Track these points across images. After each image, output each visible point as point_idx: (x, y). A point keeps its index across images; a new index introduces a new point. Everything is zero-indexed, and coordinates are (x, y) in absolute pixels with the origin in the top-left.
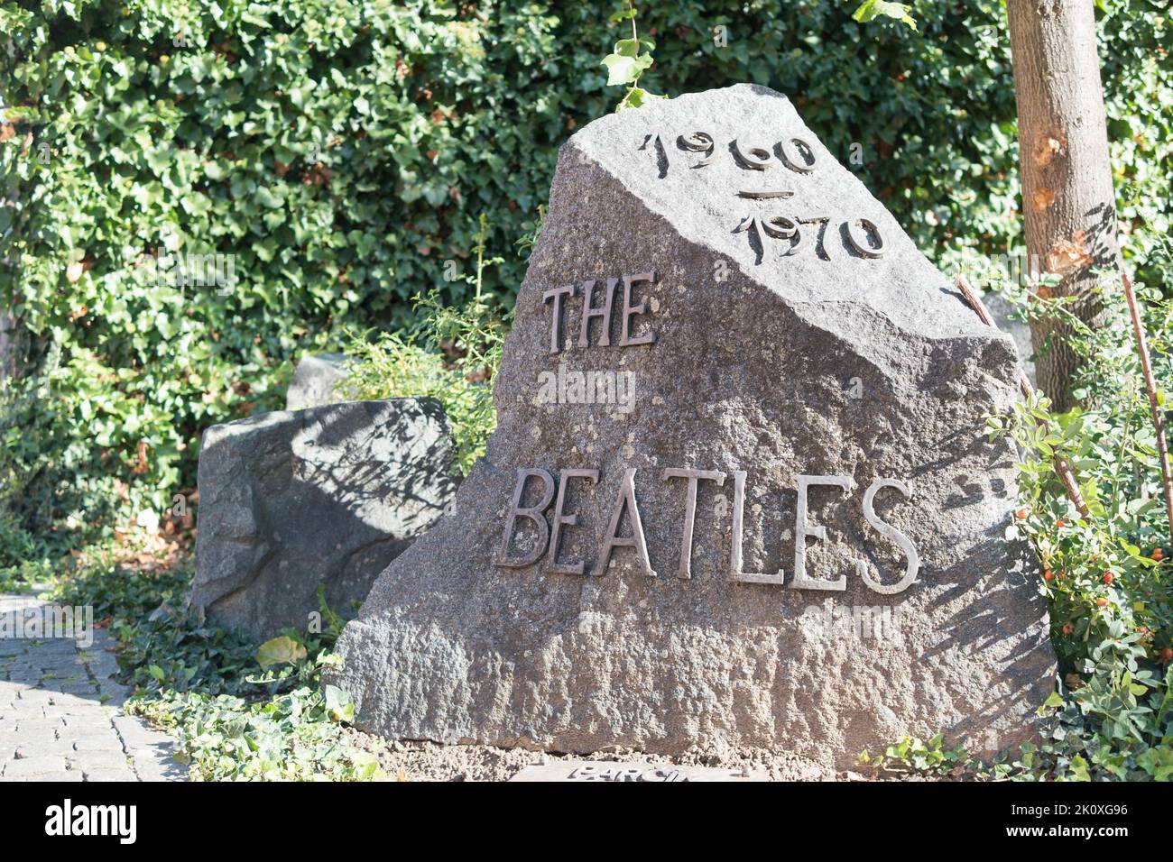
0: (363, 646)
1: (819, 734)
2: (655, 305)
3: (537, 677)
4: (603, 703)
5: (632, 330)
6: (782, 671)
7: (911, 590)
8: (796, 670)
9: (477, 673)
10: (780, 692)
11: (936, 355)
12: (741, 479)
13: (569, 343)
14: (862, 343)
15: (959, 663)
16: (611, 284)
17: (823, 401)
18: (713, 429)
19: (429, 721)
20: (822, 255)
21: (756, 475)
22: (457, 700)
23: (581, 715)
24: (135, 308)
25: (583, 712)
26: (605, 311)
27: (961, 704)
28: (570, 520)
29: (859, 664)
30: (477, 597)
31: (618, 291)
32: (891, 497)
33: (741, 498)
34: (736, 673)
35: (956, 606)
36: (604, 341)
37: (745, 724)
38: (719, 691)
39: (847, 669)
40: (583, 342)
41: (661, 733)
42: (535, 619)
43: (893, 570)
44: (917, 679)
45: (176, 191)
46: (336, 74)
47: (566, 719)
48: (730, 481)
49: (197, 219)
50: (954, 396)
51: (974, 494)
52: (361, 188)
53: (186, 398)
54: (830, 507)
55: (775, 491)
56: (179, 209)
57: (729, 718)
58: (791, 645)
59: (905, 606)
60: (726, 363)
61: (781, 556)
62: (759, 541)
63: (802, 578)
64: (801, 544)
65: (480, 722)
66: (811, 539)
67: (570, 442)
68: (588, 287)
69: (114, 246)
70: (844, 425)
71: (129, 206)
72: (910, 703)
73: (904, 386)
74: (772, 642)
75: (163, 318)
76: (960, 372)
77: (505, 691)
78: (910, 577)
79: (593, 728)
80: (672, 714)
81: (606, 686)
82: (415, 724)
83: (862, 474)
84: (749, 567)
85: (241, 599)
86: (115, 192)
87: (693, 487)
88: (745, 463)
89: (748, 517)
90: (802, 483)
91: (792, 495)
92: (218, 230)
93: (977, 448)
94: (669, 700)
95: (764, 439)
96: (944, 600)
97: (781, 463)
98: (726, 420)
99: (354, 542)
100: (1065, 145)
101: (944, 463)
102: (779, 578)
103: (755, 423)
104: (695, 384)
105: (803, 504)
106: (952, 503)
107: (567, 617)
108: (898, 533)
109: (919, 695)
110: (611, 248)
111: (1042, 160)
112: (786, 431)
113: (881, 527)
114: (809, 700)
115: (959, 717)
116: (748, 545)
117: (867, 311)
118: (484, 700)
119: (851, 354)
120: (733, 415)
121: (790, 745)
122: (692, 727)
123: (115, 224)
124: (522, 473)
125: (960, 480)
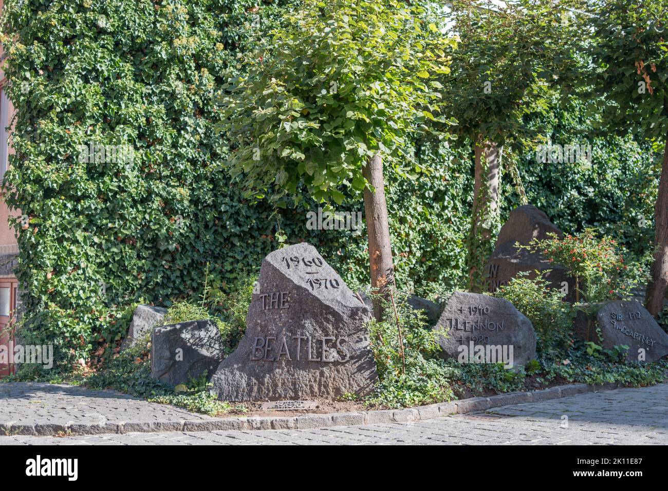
0: (218, 381)
1: (328, 393)
2: (289, 299)
3: (263, 385)
4: (280, 390)
5: (283, 305)
6: (320, 380)
7: (348, 361)
8: (323, 379)
9: (248, 385)
10: (320, 385)
11: (352, 310)
12: (310, 338)
13: (267, 308)
14: (336, 308)
15: (358, 376)
16: (278, 294)
17: (328, 321)
18: (303, 327)
19: (237, 397)
20: (326, 288)
21: (313, 337)
22: (243, 391)
23: (274, 392)
24: (72, 288)
25: (275, 392)
26: (277, 300)
27: (359, 385)
28: (270, 349)
29: (337, 378)
30: (247, 368)
31: (280, 295)
32: (343, 341)
33: (310, 342)
34: (310, 381)
35: (357, 364)
36: (276, 307)
37: (312, 392)
38: (306, 385)
39: (334, 379)
40: (271, 307)
41: (293, 395)
42: (262, 372)
43: (343, 357)
44: (349, 380)
45: (85, 247)
46: (139, 206)
47: (271, 394)
48: (308, 339)
49: (91, 257)
50: (356, 319)
51: (361, 340)
52: (146, 245)
53: (93, 320)
54: (330, 344)
55: (318, 341)
56: (86, 254)
57: (308, 391)
58: (322, 374)
59: (346, 365)
60: (306, 312)
61: (320, 355)
62: (315, 352)
63: (324, 359)
64: (324, 352)
65: (250, 396)
66: (326, 351)
67: (268, 331)
68: (272, 294)
69: (64, 266)
70: (333, 326)
71: (70, 252)
72: (348, 385)
73: (345, 317)
74: (318, 374)
75: (81, 292)
76: (357, 314)
77: (255, 389)
78: (347, 358)
79: (277, 395)
80: (296, 391)
81: (280, 385)
82: (233, 398)
83: (337, 336)
84: (312, 357)
85: (166, 376)
86: (65, 248)
87: (299, 340)
88: (311, 335)
89: (312, 347)
90: (324, 339)
91: (321, 341)
92: (98, 261)
93: (361, 330)
94: (295, 388)
95: (315, 329)
96: (355, 363)
97: (319, 334)
98: (307, 325)
99: (195, 360)
100: (381, 253)
101: (354, 334)
102: (319, 359)
103: (313, 326)
104: (299, 317)
105: (324, 343)
106: (357, 342)
107: (270, 371)
108: (344, 348)
109: (349, 384)
110: (277, 285)
111: (375, 256)
112: (320, 327)
113: (341, 348)
114: (326, 386)
115: (358, 388)
116: (312, 352)
117: (337, 301)
118: (251, 391)
119: (334, 310)
120: (308, 324)
121: (322, 396)
122: (300, 394)
123: (65, 259)
124: (256, 338)
125: (358, 337)
